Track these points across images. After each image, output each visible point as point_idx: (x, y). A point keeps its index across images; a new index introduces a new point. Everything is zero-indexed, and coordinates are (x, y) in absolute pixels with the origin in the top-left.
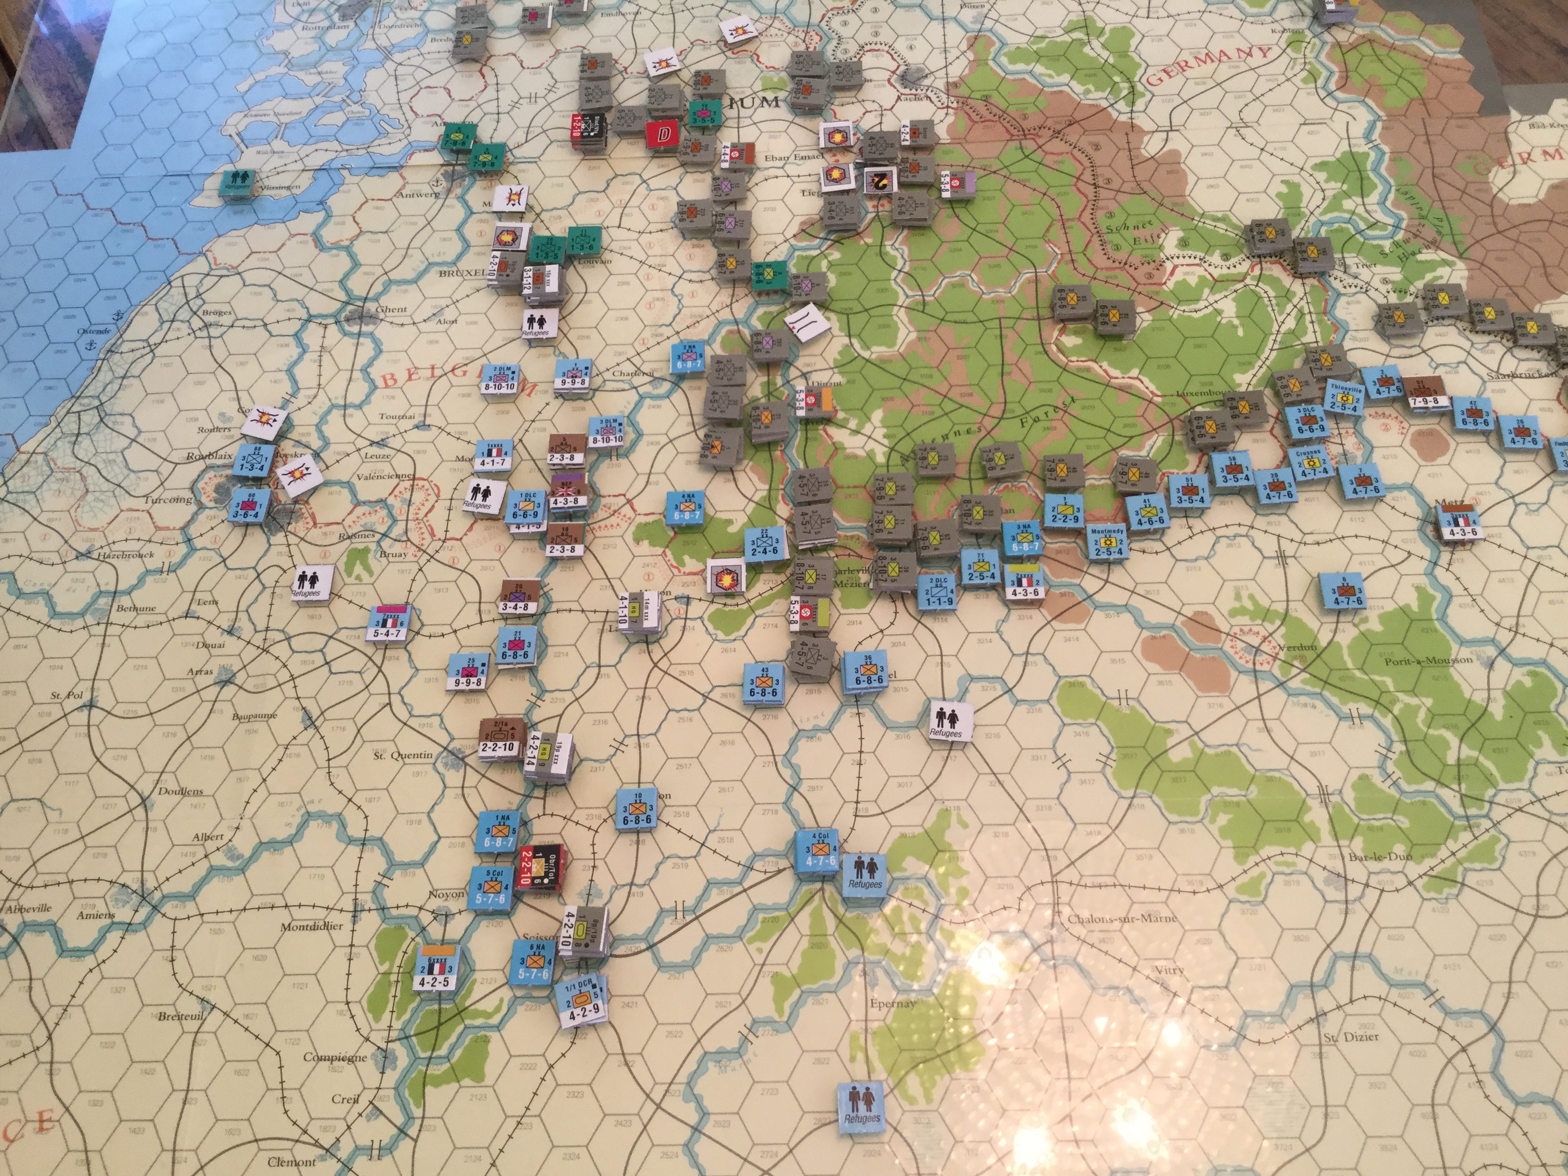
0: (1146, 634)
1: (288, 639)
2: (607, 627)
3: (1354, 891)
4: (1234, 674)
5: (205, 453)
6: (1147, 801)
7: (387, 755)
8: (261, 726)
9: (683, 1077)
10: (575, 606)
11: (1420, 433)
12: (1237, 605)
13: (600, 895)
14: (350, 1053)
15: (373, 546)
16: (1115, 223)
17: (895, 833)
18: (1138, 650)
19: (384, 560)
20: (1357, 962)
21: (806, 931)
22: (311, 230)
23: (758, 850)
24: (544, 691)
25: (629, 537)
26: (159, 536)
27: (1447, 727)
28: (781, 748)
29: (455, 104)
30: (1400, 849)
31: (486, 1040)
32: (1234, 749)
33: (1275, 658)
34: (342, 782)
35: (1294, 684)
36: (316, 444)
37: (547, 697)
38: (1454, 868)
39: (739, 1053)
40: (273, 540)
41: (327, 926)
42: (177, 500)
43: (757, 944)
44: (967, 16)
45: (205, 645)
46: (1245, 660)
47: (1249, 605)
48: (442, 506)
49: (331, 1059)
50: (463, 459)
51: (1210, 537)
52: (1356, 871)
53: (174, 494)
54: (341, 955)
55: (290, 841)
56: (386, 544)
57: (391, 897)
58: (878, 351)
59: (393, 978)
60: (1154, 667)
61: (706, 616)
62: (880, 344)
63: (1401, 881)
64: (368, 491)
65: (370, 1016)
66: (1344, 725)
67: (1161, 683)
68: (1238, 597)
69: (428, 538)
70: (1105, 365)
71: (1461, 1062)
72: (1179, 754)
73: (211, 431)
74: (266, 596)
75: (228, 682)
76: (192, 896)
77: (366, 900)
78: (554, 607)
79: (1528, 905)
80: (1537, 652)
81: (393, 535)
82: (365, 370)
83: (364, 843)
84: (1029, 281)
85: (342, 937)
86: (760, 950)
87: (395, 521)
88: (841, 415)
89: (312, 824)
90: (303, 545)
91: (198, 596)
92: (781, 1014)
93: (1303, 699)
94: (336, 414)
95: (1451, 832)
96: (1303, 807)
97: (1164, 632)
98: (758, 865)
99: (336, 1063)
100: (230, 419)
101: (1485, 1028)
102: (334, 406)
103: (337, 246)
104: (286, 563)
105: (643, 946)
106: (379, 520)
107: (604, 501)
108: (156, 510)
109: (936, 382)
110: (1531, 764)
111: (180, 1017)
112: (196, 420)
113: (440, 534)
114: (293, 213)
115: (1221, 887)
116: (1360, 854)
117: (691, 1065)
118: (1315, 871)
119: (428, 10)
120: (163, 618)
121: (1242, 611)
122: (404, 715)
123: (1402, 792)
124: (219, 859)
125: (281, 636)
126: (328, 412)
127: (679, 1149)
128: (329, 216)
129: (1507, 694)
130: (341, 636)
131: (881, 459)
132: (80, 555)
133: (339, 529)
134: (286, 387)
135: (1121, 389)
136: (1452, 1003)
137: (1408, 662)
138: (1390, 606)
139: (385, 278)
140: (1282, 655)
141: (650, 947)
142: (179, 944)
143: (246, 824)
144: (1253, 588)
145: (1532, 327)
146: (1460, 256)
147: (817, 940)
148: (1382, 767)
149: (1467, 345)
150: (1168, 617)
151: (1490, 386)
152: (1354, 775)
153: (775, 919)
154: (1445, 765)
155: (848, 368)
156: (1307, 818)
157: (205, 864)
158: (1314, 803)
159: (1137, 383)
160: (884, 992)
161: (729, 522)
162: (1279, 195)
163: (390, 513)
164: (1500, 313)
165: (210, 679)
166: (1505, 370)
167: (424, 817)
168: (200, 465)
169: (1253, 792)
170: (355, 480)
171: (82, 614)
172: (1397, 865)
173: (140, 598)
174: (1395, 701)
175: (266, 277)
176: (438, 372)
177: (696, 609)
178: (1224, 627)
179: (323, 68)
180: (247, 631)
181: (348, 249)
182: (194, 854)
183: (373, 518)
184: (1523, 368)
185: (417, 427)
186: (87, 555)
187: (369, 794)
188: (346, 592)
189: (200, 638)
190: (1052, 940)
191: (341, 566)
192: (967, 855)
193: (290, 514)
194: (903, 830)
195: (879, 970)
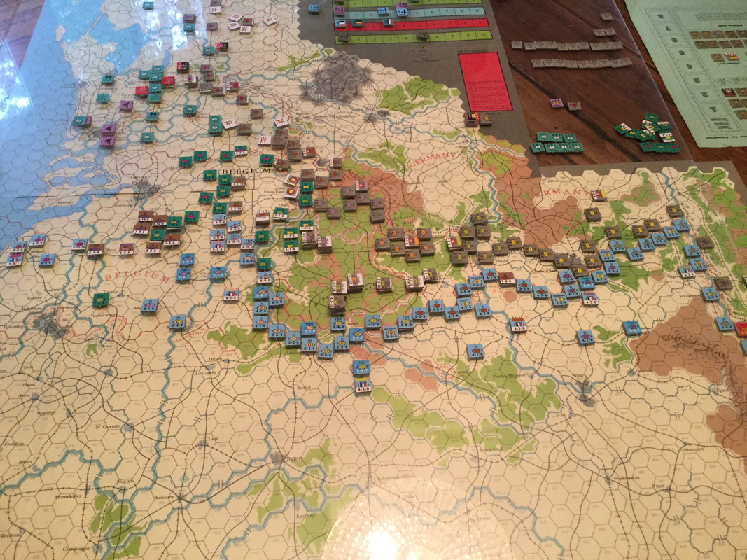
0: (406, 368)
1: (62, 381)
2: (195, 373)
3: (482, 463)
4: (438, 382)
5: (30, 307)
6: (405, 432)
7: (101, 427)
8: (50, 417)
9: (220, 549)
10: (182, 365)
11: (506, 293)
12: (440, 357)
13: (188, 479)
14: (83, 547)
15: (98, 343)
16: (397, 216)
17: (308, 449)
18: (403, 375)
19: (103, 349)
20: (483, 490)
21: (271, 489)
22: (78, 218)
23: (253, 458)
24: (167, 399)
25: (205, 337)
26: (9, 341)
27: (515, 400)
28: (264, 418)
29: (140, 170)
30: (498, 446)
31: (140, 539)
32: (438, 411)
33: (453, 376)
34: (82, 438)
35: (460, 386)
36: (76, 303)
37: (169, 401)
38: (518, 453)
39: (243, 539)
40: (57, 342)
41: (74, 496)
42: (17, 327)
43: (251, 496)
44: (343, 140)
45: (27, 385)
46: (442, 378)
47: (444, 357)
48: (128, 327)
49: (75, 549)
50: (137, 308)
51: (430, 332)
52: (482, 455)
53: (16, 324)
54: (80, 508)
55: (60, 463)
56: (103, 342)
57: (101, 483)
58: (306, 264)
59: (102, 516)
60: (409, 381)
61: (236, 367)
62: (307, 261)
63: (499, 459)
64: (96, 321)
65: (91, 531)
66: (478, 400)
67: (411, 387)
68: (440, 354)
69: (121, 339)
70: (393, 268)
71: (521, 526)
72: (418, 414)
73: (33, 299)
74: (53, 364)
75: (36, 399)
76: (18, 486)
77: (91, 485)
78: (173, 366)
79: (546, 466)
80: (549, 372)
81: (106, 339)
82: (98, 274)
83: (91, 462)
84: (365, 238)
85: (81, 500)
86: (252, 498)
87: (108, 333)
88: (292, 288)
89: (69, 455)
90: (69, 343)
91: (24, 365)
92: (261, 523)
93: (463, 391)
94: (85, 292)
95: (517, 439)
96: (463, 432)
97: (413, 368)
98: (253, 465)
99: (76, 551)
100: (40, 294)
101: (529, 513)
102: (84, 288)
103: (89, 225)
104: (62, 351)
105: (205, 499)
106: (101, 333)
107: (195, 323)
108: (8, 331)
109: (329, 275)
110: (547, 413)
111: (11, 536)
112: (26, 294)
113: (126, 338)
114: (70, 213)
115: (432, 463)
116: (484, 449)
117: (224, 544)
118: (467, 456)
119: (130, 134)
120: (9, 374)
121: (442, 359)
122: (109, 411)
123: (499, 425)
124: (30, 471)
125: (59, 380)
126: (81, 291)
128: (85, 213)
129: (538, 387)
130: (84, 379)
131: (307, 305)
133: (85, 337)
134: (65, 281)
135: (399, 277)
136: (518, 504)
137: (502, 377)
138: (496, 356)
139: (108, 238)
140: (456, 375)
141: (208, 499)
142: (11, 505)
143: (42, 456)
144: (446, 350)
145: (546, 254)
146: (522, 228)
147: (276, 493)
148: (492, 416)
149: (524, 260)
150: (415, 362)
151: (532, 275)
152: (482, 419)
153: (260, 486)
154: (515, 415)
155: (295, 270)
156: (464, 436)
157: (24, 473)
158: (467, 430)
159: (404, 275)
160: (302, 511)
161: (246, 330)
162: (457, 207)
163: (106, 330)
164: (534, 249)
165: (28, 398)
166: (537, 269)
167: (116, 451)
168: (27, 312)
169: (445, 427)
170: (92, 317)
172: (498, 452)
174: (496, 391)
175: (58, 238)
176: (128, 274)
177: (231, 365)
178: (435, 365)
179: (86, 156)
180: (44, 378)
181: (93, 227)
182: (19, 469)
183: (99, 332)
184: (545, 268)
185: (119, 296)
187: (93, 442)
188: (86, 362)
189: (25, 382)
190: (368, 488)
191: (85, 351)
192: (336, 456)
193: (65, 331)
194: (312, 448)
195: (300, 503)
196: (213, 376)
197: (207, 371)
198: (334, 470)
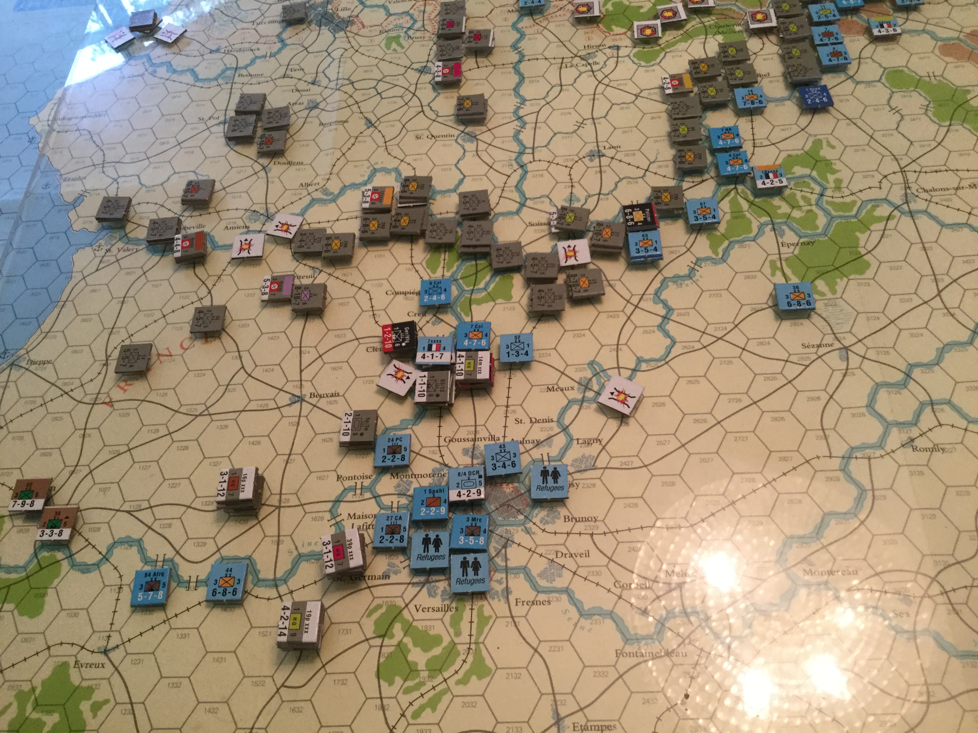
0: (940, 43)
1: (352, 83)
2: (564, 65)
6: (960, 127)
7: (424, 137)
8: (339, 128)
9: (651, 290)
10: (540, 56)
13: (578, 200)
14: (417, 290)
15: (403, 35)
17: (783, 155)
19: (410, 41)
24: (525, 100)
26: (263, 40)
31: (511, 278)
34: (396, 151)
37: (527, 103)
39: (689, 276)
40: (337, 35)
42: (273, 21)
45: (298, 91)
49: (405, 293)
53: (271, 19)
55: (364, 183)
56: (411, 33)
60: (950, 59)
61: (631, 55)
64: (396, 8)
65: (429, 271)
74: (336, 64)
75: (316, 106)
76: (302, 213)
78: (526, 58)
81: (415, 28)
87: (415, 21)
89: (378, 173)
90: (356, 37)
91: (290, 67)
92: (717, 254)
97: (952, 42)
99: (408, 295)
104: (347, 46)
106: (406, 22)
108: (260, 28)
111: (299, 278)
117: (657, 284)
120: (269, 79)
122: (432, 116)
124: (318, 195)
125: (348, 82)
127: (656, 328)
130: (387, 79)
132: (211, 52)
133: (380, 28)
143: (334, 177)
147: (735, 214)
150: (954, 34)
157: (308, 199)
160: (790, 237)
163: (412, 18)
165: (303, 107)
167: (453, 167)
170: (387, 4)
171: (216, 79)
173: (252, 70)
177: (624, 52)
180: (324, 82)
182: (301, 194)
183: (401, 21)
186: (218, 51)
187: (414, 157)
188: (387, 58)
189: (294, 88)
190: (907, 202)
191: (383, 45)
192: (838, 162)
193: (348, 22)
194: (789, 153)
195: (784, 227)
196: (595, 68)
197: (584, 62)
198: (838, 181)
